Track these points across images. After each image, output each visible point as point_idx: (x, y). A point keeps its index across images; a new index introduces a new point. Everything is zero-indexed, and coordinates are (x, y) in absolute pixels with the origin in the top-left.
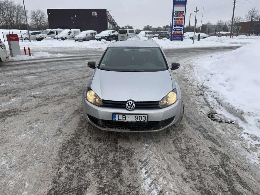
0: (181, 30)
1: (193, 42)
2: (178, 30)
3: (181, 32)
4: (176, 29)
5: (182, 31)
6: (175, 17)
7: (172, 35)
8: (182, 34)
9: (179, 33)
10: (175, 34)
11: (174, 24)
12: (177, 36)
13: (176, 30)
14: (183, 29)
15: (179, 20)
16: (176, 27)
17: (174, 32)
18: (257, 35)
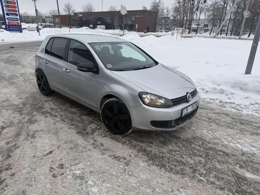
0: (17, 20)
1: (40, 34)
2: (13, 19)
3: (18, 23)
4: (10, 18)
5: (19, 21)
6: (5, 3)
7: (7, 26)
8: (20, 24)
9: (15, 23)
10: (11, 24)
11: (5, 12)
12: (14, 27)
13: (10, 20)
14: (19, 19)
15: (10, 7)
16: (9, 15)
17: (8, 22)
18: (77, 28)
